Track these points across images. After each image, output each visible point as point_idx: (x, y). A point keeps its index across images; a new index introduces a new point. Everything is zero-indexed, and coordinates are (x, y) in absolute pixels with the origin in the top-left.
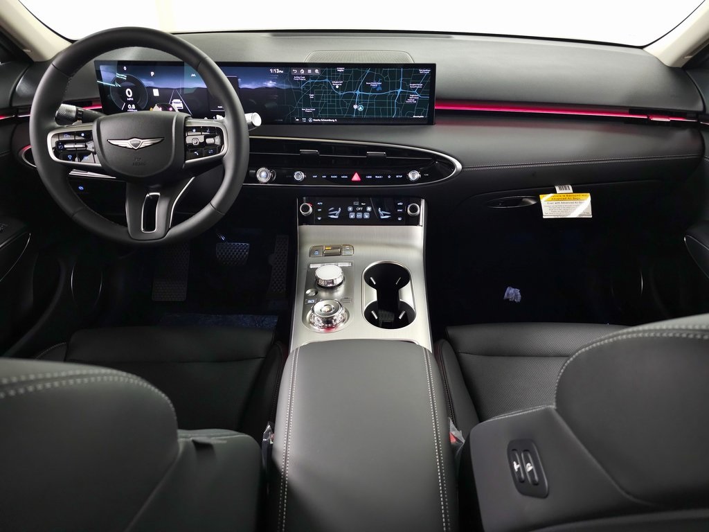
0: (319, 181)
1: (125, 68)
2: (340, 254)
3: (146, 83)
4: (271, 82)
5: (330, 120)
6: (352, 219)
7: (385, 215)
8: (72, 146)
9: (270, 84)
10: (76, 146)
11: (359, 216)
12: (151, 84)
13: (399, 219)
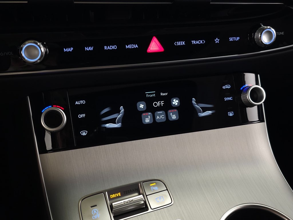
2: (143, 208)
6: (148, 125)
7: (204, 110)
11: (160, 117)
13: (231, 114)
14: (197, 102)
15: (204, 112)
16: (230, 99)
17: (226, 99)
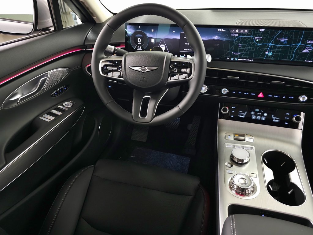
0: (237, 95)
1: (139, 27)
2: (244, 140)
3: (149, 35)
4: (217, 36)
5: (248, 60)
6: (253, 119)
7: (276, 119)
8: (111, 68)
9: (216, 38)
10: (113, 68)
11: (259, 118)
12: (151, 36)
13: (286, 124)
14: (274, 116)
15: (275, 120)
17: (286, 118)
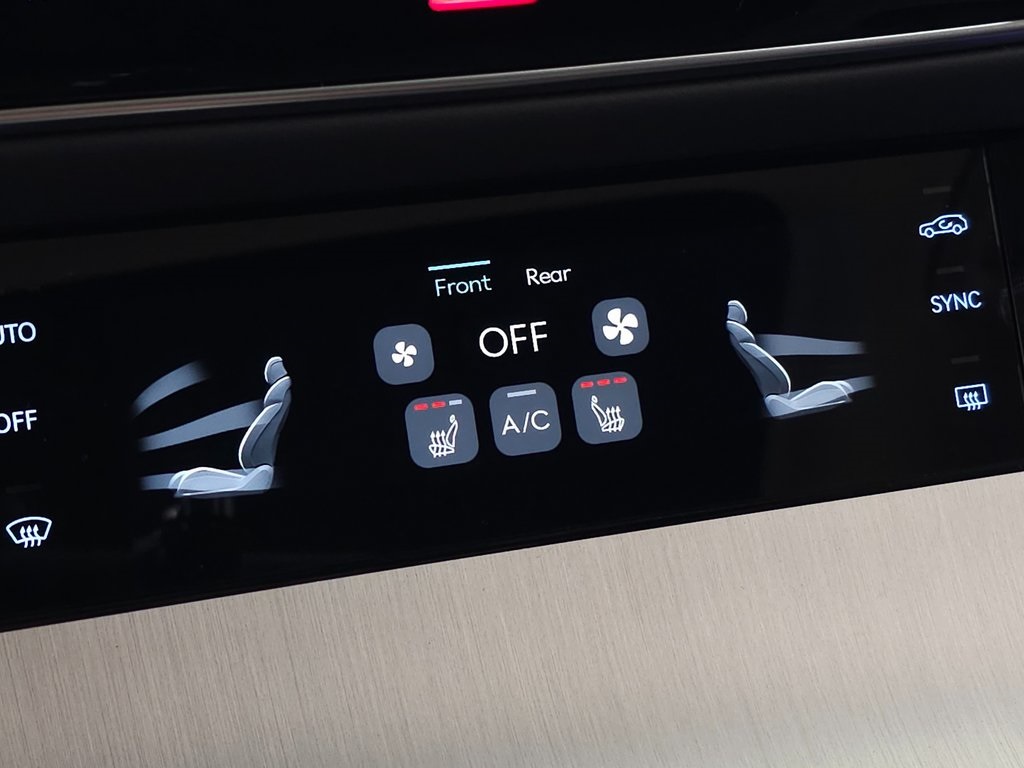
7: (805, 372)
13: (972, 400)
14: (761, 325)
16: (966, 301)
17: (941, 303)
